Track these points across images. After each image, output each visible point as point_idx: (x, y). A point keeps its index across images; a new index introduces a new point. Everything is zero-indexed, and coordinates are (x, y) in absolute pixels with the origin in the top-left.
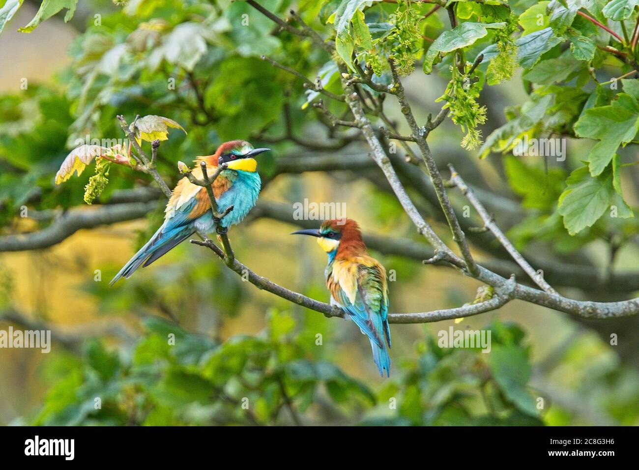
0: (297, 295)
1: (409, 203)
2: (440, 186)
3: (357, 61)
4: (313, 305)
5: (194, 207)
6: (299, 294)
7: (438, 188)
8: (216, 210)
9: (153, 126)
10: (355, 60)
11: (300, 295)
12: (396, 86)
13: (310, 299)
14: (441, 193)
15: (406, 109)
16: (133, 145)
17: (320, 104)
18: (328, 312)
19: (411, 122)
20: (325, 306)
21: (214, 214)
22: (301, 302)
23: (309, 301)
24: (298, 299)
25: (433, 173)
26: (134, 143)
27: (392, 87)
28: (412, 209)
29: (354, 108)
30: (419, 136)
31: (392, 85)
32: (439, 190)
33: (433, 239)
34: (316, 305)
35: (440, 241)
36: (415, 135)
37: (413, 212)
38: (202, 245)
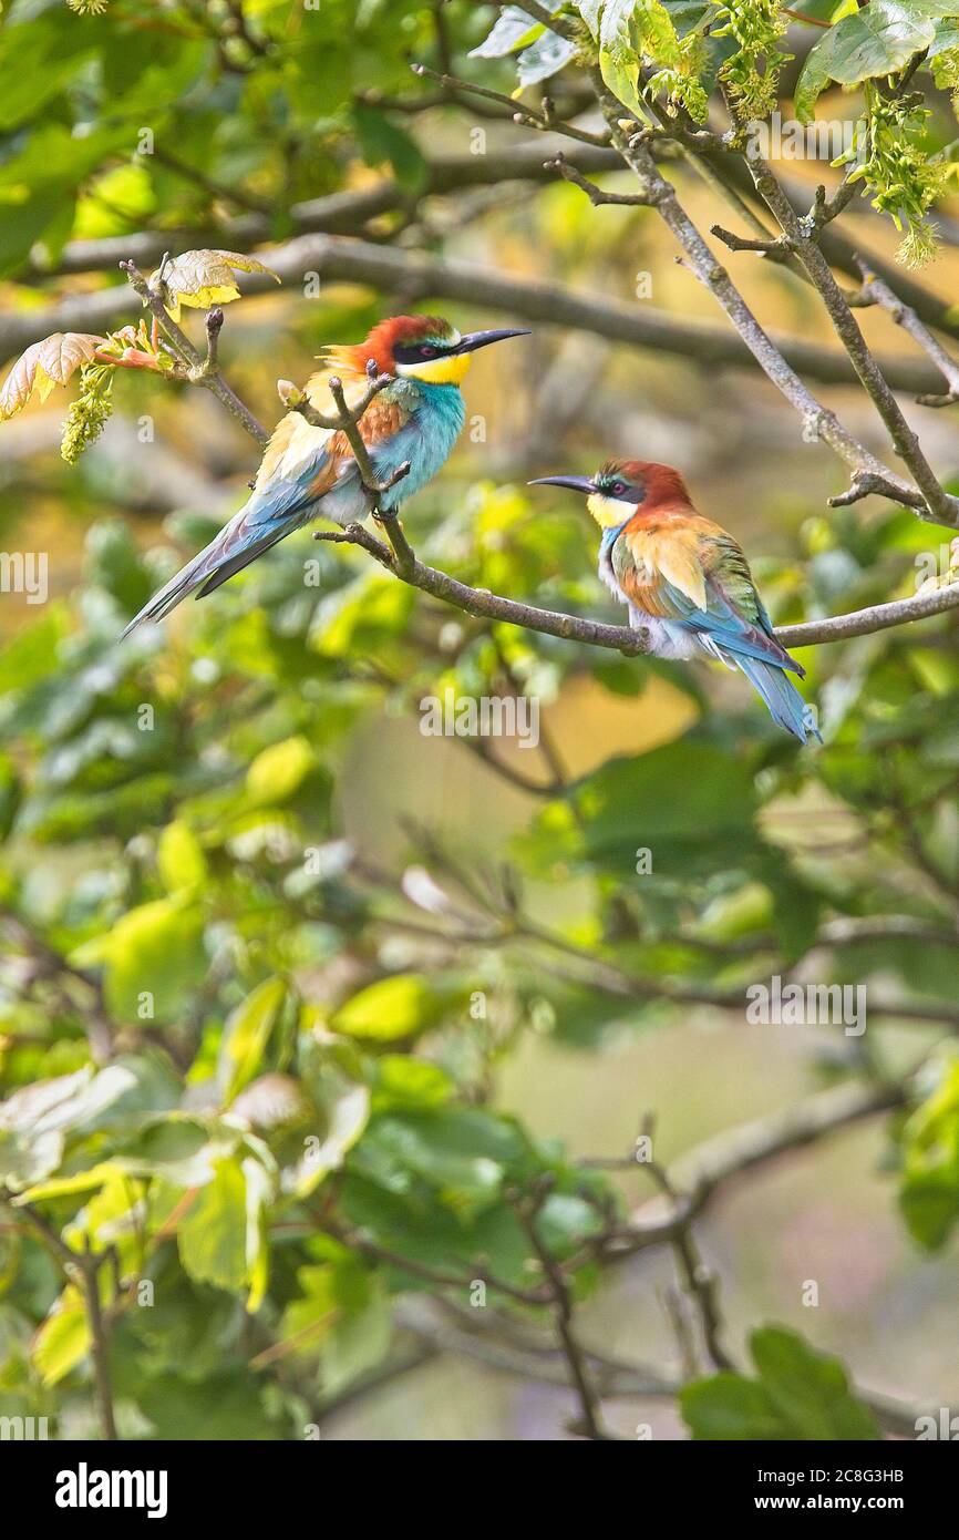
0: (559, 618)
1: (780, 367)
2: (857, 341)
3: (649, 94)
4: (596, 635)
5: (321, 469)
6: (562, 615)
7: (851, 346)
8: (370, 474)
9: (200, 277)
10: (645, 91)
11: (564, 617)
12: (741, 135)
13: (587, 621)
14: (860, 355)
15: (766, 184)
16: (163, 325)
17: (558, 162)
18: (629, 646)
19: (781, 210)
20: (621, 632)
21: (366, 481)
22: (568, 633)
23: (587, 627)
24: (561, 626)
25: (840, 314)
26: (164, 321)
27: (731, 138)
28: (789, 380)
29: (635, 162)
30: (801, 239)
31: (730, 132)
32: (854, 350)
33: (842, 445)
34: (601, 634)
35: (859, 447)
36: (792, 237)
37: (792, 385)
38: (339, 539)
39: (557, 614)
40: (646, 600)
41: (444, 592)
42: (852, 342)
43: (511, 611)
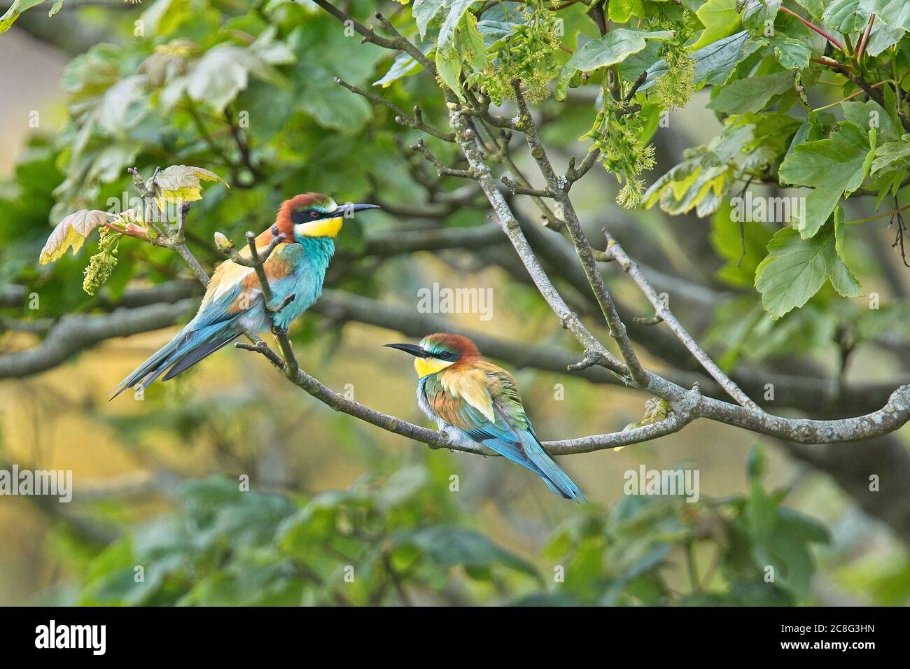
0: (389, 418)
2: (589, 260)
3: (467, 84)
4: (412, 432)
6: (391, 417)
7: (586, 263)
9: (179, 180)
10: (464, 84)
12: (523, 118)
13: (407, 423)
14: (592, 269)
15: (538, 152)
17: (420, 146)
18: (433, 442)
19: (546, 170)
20: (429, 432)
22: (394, 428)
23: (407, 426)
24: (390, 423)
25: (579, 241)
26: (153, 207)
27: (517, 121)
28: (551, 292)
29: (468, 151)
30: (558, 189)
31: (517, 117)
32: (587, 265)
33: (581, 335)
34: (416, 432)
35: (592, 337)
36: (552, 188)
37: (553, 297)
38: (251, 349)
39: (388, 416)
40: (450, 414)
41: (316, 392)
42: (586, 260)
43: (359, 410)
